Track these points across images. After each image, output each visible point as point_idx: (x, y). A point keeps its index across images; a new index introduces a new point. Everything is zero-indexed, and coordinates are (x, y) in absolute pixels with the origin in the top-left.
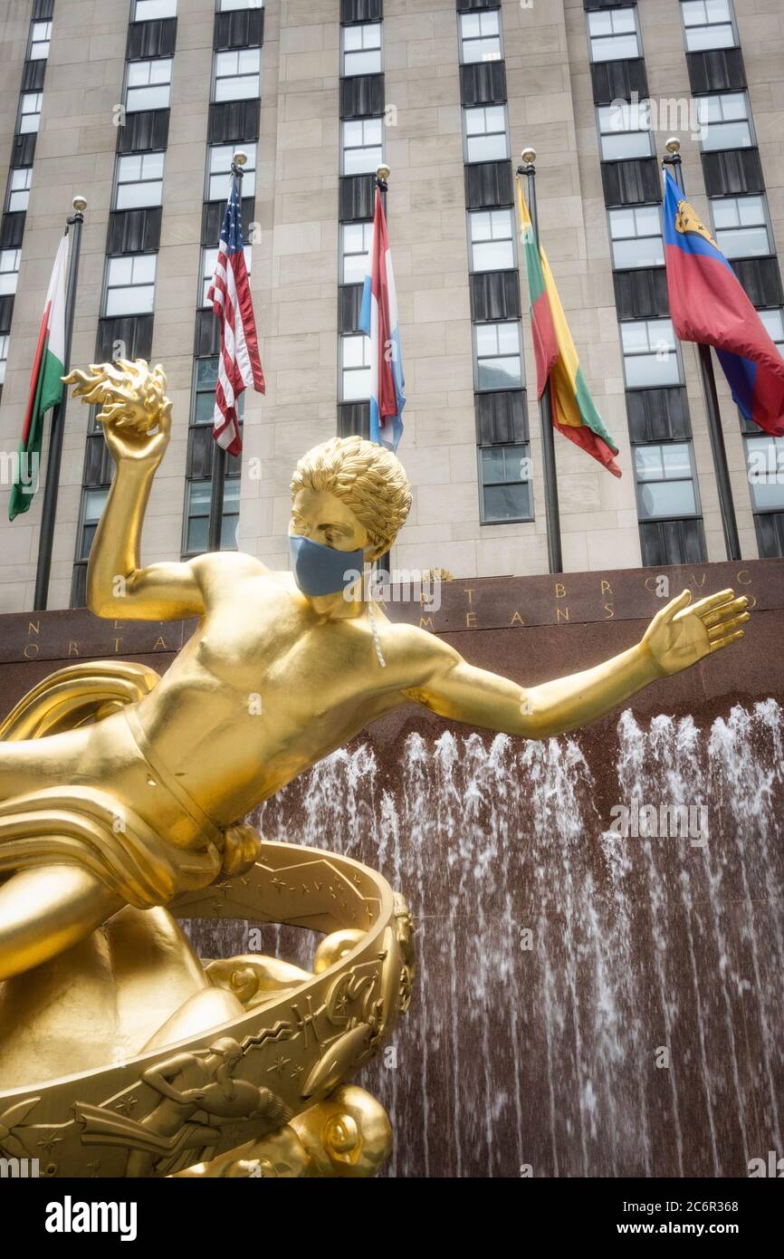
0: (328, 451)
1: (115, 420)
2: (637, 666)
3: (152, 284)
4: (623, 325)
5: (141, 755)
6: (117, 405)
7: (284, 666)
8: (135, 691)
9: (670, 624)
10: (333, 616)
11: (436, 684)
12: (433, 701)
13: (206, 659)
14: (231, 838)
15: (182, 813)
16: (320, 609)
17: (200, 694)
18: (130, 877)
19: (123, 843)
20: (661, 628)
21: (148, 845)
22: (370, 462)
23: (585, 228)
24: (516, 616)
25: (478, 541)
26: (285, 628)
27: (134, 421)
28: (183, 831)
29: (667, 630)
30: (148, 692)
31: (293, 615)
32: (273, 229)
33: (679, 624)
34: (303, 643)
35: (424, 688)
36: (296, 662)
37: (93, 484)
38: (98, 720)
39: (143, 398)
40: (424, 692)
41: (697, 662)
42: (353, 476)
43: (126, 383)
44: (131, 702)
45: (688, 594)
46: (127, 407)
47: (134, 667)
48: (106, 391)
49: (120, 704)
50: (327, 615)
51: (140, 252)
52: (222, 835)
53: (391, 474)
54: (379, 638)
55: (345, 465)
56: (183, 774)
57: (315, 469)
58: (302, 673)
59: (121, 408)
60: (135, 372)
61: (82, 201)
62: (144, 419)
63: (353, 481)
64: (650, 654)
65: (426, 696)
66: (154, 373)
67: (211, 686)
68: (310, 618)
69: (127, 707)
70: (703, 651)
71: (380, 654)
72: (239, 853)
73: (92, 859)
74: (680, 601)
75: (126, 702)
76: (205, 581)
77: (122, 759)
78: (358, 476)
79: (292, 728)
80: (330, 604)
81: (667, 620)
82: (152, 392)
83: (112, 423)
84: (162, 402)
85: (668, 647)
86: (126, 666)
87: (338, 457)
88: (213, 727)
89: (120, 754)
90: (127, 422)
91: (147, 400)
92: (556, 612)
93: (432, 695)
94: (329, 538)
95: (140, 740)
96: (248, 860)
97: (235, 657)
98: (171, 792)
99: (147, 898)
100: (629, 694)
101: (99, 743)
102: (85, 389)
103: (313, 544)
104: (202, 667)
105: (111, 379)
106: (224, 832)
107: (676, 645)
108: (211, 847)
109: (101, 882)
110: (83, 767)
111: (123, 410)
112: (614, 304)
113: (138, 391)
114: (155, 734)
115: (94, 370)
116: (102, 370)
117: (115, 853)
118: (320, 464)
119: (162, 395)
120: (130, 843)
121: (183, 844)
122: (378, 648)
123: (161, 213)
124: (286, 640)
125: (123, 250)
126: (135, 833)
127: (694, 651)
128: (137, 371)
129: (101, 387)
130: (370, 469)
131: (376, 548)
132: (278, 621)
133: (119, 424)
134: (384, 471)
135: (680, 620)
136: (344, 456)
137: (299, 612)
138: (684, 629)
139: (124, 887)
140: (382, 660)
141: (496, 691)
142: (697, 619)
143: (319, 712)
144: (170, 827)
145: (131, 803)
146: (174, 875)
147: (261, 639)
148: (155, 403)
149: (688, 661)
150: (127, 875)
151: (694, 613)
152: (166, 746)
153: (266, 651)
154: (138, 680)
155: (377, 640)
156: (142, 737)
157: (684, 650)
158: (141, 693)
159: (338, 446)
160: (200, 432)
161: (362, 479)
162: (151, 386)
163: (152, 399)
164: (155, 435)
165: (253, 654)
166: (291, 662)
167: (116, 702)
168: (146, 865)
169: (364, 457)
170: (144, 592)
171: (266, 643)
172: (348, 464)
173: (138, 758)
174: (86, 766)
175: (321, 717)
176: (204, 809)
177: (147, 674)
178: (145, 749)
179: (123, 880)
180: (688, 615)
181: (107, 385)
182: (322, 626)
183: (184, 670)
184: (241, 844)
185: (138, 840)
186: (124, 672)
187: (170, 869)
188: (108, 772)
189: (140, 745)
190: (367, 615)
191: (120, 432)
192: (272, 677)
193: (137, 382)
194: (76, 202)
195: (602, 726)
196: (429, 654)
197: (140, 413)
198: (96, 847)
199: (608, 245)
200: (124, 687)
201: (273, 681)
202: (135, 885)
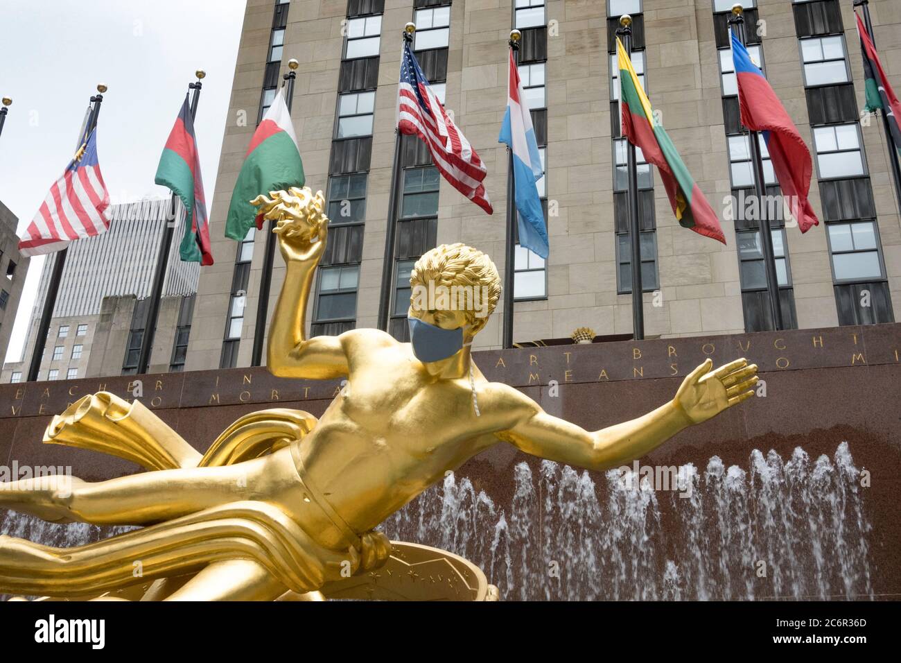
0: (436, 255)
1: (286, 232)
2: (671, 416)
3: (371, 114)
4: (730, 139)
5: (300, 479)
6: (287, 222)
7: (405, 413)
8: (299, 432)
9: (697, 385)
10: (442, 377)
11: (520, 428)
12: (519, 442)
13: (348, 409)
14: (366, 541)
15: (329, 523)
16: (432, 372)
17: (342, 435)
18: (290, 570)
19: (285, 545)
20: (689, 388)
21: (303, 546)
22: (467, 263)
23: (701, 65)
24: (603, 373)
25: (616, 307)
26: (407, 386)
27: (300, 233)
28: (331, 536)
29: (694, 390)
30: (308, 432)
31: (412, 377)
32: (461, 70)
33: (704, 385)
34: (420, 397)
35: (511, 431)
36: (414, 411)
37: (326, 264)
38: (272, 452)
39: (306, 216)
40: (511, 434)
41: (719, 413)
42: (454, 274)
43: (293, 205)
44: (295, 439)
45: (710, 362)
46: (294, 223)
47: (299, 413)
48: (281, 211)
49: (288, 440)
50: (438, 376)
51: (363, 91)
52: (359, 540)
53: (484, 271)
54: (477, 394)
55: (447, 265)
56: (329, 494)
57: (426, 269)
58: (417, 420)
59: (290, 223)
60: (301, 197)
61: (295, 63)
62: (307, 231)
63: (454, 277)
64: (680, 406)
65: (513, 437)
66: (316, 197)
67: (350, 429)
68: (424, 378)
69: (293, 443)
70: (722, 405)
71: (476, 406)
72: (372, 553)
73: (262, 556)
74: (703, 368)
75: (292, 440)
76: (350, 351)
77: (286, 481)
78: (457, 273)
79: (410, 460)
80: (440, 368)
81: (693, 382)
82: (313, 211)
83: (284, 235)
84: (321, 218)
85: (695, 402)
86: (293, 412)
87: (443, 259)
88: (352, 459)
89: (285, 478)
90: (294, 233)
91: (309, 217)
92: (633, 370)
93: (519, 436)
94: (437, 320)
95: (299, 468)
96: (381, 558)
97: (368, 408)
98: (321, 507)
99: (303, 585)
100: (666, 438)
101: (271, 470)
102: (267, 209)
103: (424, 325)
104: (344, 415)
105: (284, 202)
106: (361, 537)
107: (701, 401)
108: (352, 548)
109: (269, 573)
110: (259, 487)
111: (291, 225)
112: (723, 122)
113: (303, 210)
114: (309, 464)
115: (274, 195)
116: (278, 195)
117: (279, 551)
118: (429, 265)
119: (321, 213)
120: (289, 543)
121: (330, 546)
122: (475, 401)
123: (379, 61)
124: (408, 394)
125: (351, 89)
126: (293, 537)
127: (716, 406)
128: (303, 196)
129: (277, 208)
130: (466, 268)
131: (473, 326)
132: (401, 380)
133: (288, 235)
134: (478, 270)
135: (705, 382)
136: (447, 259)
137: (417, 374)
138: (708, 389)
139: (285, 576)
140: (477, 411)
141: (566, 434)
142: (718, 381)
143: (430, 449)
144: (320, 532)
145: (292, 515)
146: (322, 569)
147: (387, 394)
148: (315, 219)
149: (711, 413)
150: (287, 568)
151: (715, 377)
152: (317, 472)
153: (391, 403)
154: (302, 423)
155: (474, 395)
156: (301, 465)
157: (708, 405)
158: (303, 433)
159: (444, 251)
160: (406, 224)
161: (460, 276)
162: (312, 207)
163: (313, 216)
164: (315, 243)
165: (381, 405)
166: (410, 411)
167: (285, 439)
168: (303, 562)
169: (462, 259)
170: (306, 359)
171: (391, 398)
172: (451, 265)
173: (297, 481)
174: (261, 486)
175: (432, 452)
176: (345, 519)
177: (307, 419)
178: (302, 475)
179: (284, 571)
180: (711, 378)
181: (281, 206)
182: (433, 384)
183: (333, 416)
184: (374, 546)
185: (295, 542)
186: (290, 417)
187: (320, 564)
188: (276, 491)
189: (299, 471)
190: (469, 376)
191: (290, 241)
192: (395, 423)
193: (303, 204)
194: (290, 63)
195: (666, 458)
196: (516, 405)
197: (304, 227)
198: (265, 547)
199: (718, 76)
200: (291, 428)
201: (396, 425)
202: (294, 576)
